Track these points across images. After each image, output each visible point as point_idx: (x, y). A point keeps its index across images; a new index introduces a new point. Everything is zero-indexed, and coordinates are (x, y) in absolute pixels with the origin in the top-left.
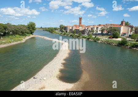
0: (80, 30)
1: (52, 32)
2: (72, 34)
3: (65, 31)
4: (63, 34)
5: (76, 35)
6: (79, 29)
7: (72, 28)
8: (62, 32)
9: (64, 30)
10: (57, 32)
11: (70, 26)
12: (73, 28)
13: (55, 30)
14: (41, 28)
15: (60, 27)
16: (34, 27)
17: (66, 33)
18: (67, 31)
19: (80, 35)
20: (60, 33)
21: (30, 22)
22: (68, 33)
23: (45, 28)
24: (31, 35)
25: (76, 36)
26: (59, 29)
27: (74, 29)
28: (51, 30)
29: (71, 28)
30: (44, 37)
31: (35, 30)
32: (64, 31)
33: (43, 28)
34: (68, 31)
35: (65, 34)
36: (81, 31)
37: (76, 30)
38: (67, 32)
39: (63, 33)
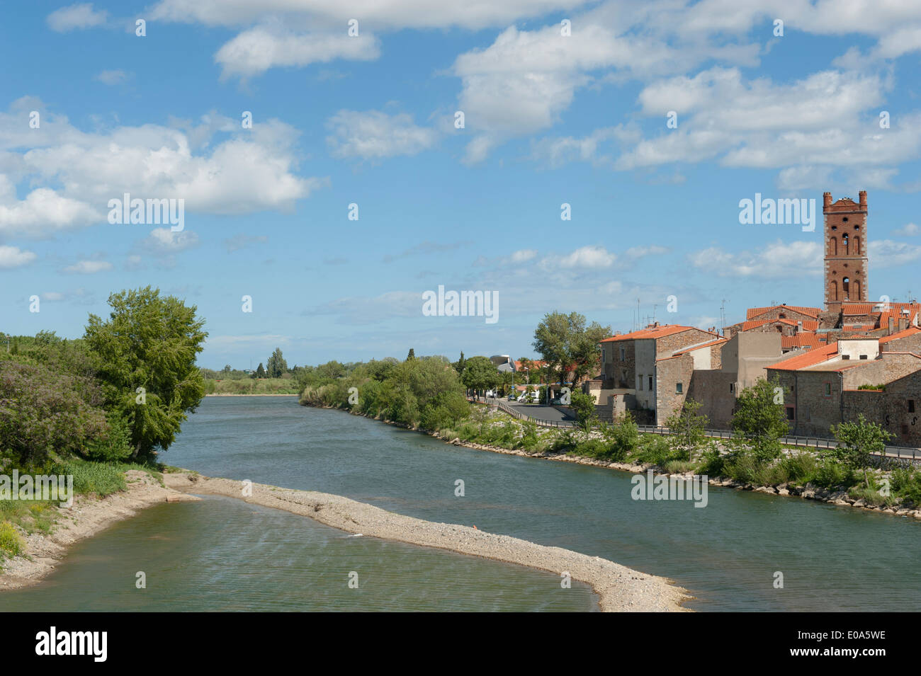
0: (850, 384)
1: (426, 430)
2: (721, 444)
3: (620, 407)
4: (590, 449)
5: (790, 452)
6: (832, 363)
7: (729, 351)
8: (578, 414)
9: (608, 383)
10: (497, 422)
11: (694, 335)
12: (745, 356)
13: (476, 388)
14: (277, 368)
15: (544, 346)
16: (185, 366)
17: (639, 435)
18: (642, 396)
19: (863, 461)
20: (547, 434)
21: (116, 301)
22: (661, 435)
23: (334, 372)
24: (136, 474)
25: (794, 471)
26: (526, 372)
27: (750, 376)
28: (411, 401)
29: (703, 359)
30: (315, 496)
31: (191, 399)
32: (606, 411)
33: (302, 377)
34: (668, 404)
35: (619, 449)
36: (862, 394)
37: (790, 378)
38: (645, 415)
39: (595, 435)
